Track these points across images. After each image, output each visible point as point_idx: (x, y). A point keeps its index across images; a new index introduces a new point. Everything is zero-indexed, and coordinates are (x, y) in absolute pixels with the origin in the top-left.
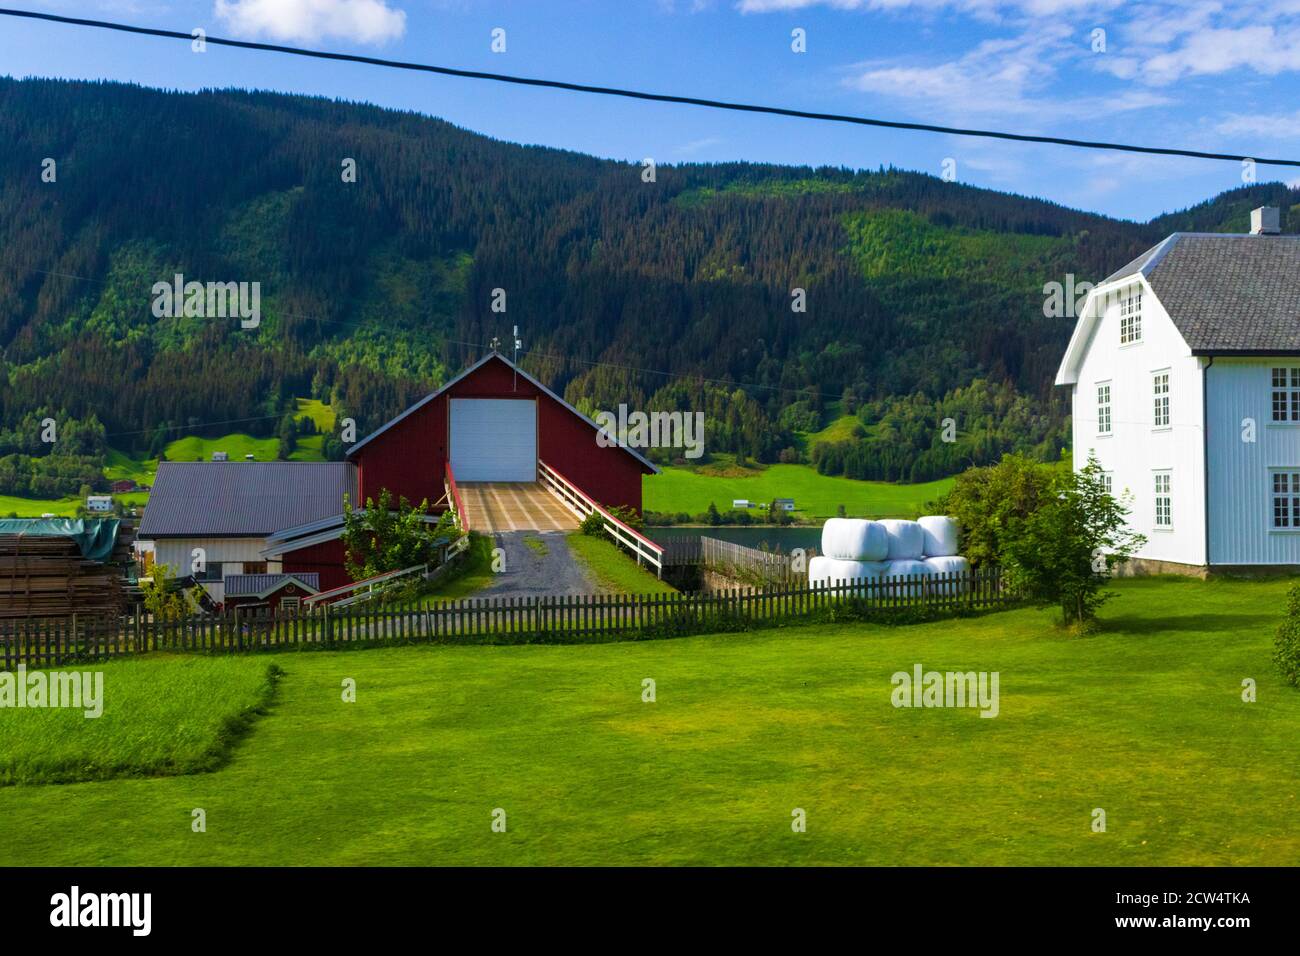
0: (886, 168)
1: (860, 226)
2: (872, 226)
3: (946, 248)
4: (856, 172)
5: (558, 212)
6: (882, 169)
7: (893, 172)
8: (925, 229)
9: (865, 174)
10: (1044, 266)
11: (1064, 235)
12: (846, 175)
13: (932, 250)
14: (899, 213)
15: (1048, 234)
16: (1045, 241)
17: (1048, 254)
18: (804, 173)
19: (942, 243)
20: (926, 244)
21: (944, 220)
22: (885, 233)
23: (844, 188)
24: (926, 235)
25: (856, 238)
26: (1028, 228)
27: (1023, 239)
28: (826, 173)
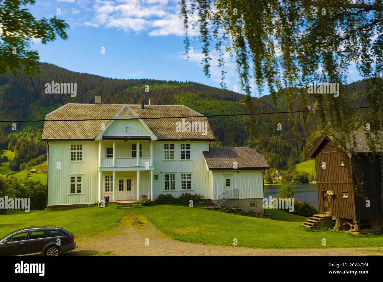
0: (188, 81)
1: (179, 98)
2: (183, 98)
3: (203, 104)
4: (179, 82)
5: (90, 93)
6: (186, 82)
7: (190, 83)
8: (198, 99)
9: (182, 83)
10: (231, 109)
11: (237, 101)
12: (176, 83)
13: (200, 105)
14: (190, 94)
15: (233, 100)
16: (231, 102)
17: (232, 106)
18: (165, 82)
19: (202, 103)
20: (198, 103)
21: (203, 96)
22: (186, 100)
23: (176, 87)
24: (198, 100)
25: (178, 101)
26: (227, 99)
27: (225, 102)
28: (171, 82)
